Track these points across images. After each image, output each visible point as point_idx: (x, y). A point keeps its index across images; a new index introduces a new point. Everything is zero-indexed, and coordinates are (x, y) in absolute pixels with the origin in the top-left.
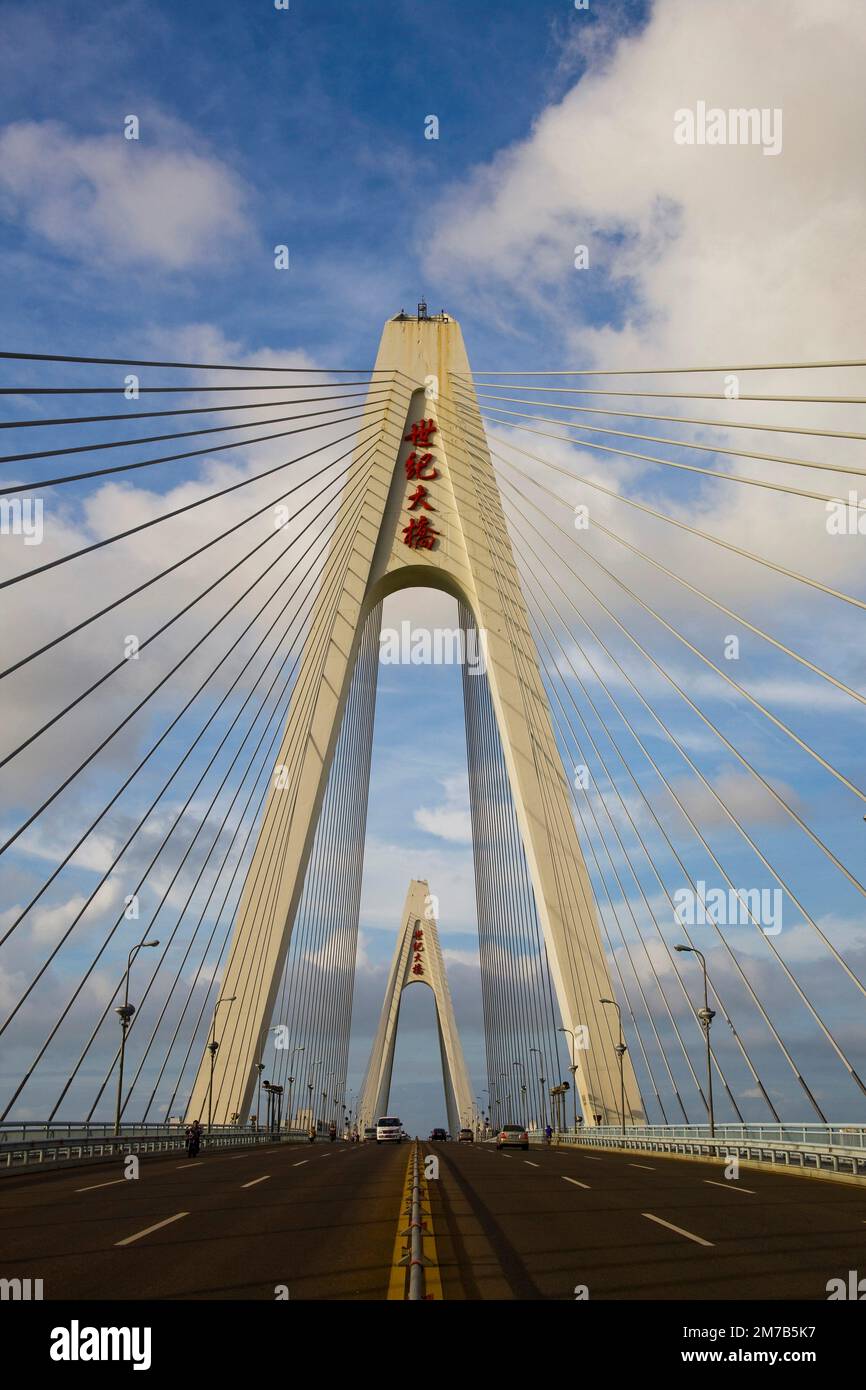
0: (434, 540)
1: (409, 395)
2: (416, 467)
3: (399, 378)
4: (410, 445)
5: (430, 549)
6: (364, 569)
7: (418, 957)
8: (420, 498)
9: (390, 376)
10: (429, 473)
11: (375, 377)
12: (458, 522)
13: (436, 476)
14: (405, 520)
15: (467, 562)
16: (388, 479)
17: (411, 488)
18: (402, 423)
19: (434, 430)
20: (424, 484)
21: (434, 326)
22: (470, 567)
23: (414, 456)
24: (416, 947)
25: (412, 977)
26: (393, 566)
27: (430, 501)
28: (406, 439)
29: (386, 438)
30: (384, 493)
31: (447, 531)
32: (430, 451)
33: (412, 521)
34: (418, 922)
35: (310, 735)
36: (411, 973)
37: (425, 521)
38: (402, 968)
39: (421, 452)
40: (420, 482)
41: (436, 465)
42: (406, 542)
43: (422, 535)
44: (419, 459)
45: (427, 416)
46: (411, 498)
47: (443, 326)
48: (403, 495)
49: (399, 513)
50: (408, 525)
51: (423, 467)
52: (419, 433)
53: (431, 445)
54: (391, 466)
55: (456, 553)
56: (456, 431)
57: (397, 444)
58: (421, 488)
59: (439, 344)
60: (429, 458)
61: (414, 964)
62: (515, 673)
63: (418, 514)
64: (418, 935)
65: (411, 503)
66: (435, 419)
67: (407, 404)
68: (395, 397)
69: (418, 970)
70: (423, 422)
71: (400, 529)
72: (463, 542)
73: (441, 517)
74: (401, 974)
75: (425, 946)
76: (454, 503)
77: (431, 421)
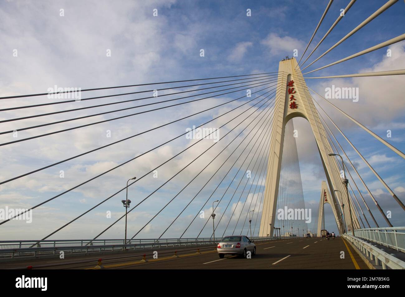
0: (297, 106)
1: (287, 76)
2: (291, 91)
3: (284, 73)
4: (288, 87)
5: (296, 108)
6: (282, 115)
7: (326, 198)
8: (292, 98)
9: (282, 73)
10: (294, 92)
11: (279, 73)
12: (301, 101)
13: (295, 92)
14: (290, 103)
15: (305, 110)
16: (285, 95)
17: (290, 96)
18: (286, 82)
19: (294, 82)
20: (293, 94)
21: (290, 60)
22: (305, 111)
23: (290, 89)
24: (325, 195)
25: (325, 202)
26: (288, 113)
27: (295, 98)
28: (287, 86)
29: (283, 86)
30: (284, 98)
31: (299, 104)
32: (293, 87)
33: (291, 103)
34: (325, 190)
35: (275, 152)
36: (325, 201)
37: (294, 103)
38: (323, 200)
39: (291, 88)
40: (292, 94)
41: (295, 90)
42: (291, 108)
43: (294, 106)
44: (291, 90)
45: (291, 80)
46: (290, 98)
47: (292, 60)
48: (289, 98)
49: (288, 102)
50: (290, 104)
51: (292, 91)
52: (290, 84)
53: (293, 86)
54: (285, 92)
55: (302, 108)
56: (298, 82)
57: (286, 87)
58: (292, 95)
59: (292, 64)
60: (293, 89)
61: (325, 199)
62: (318, 132)
63: (292, 101)
64: (325, 193)
65: (291, 99)
66: (293, 80)
67: (286, 78)
68: (284, 77)
69: (326, 200)
70: (291, 81)
71: (289, 105)
72: (303, 106)
73: (297, 101)
74: (322, 201)
75: (327, 195)
76: (300, 98)
77: (292, 81)
